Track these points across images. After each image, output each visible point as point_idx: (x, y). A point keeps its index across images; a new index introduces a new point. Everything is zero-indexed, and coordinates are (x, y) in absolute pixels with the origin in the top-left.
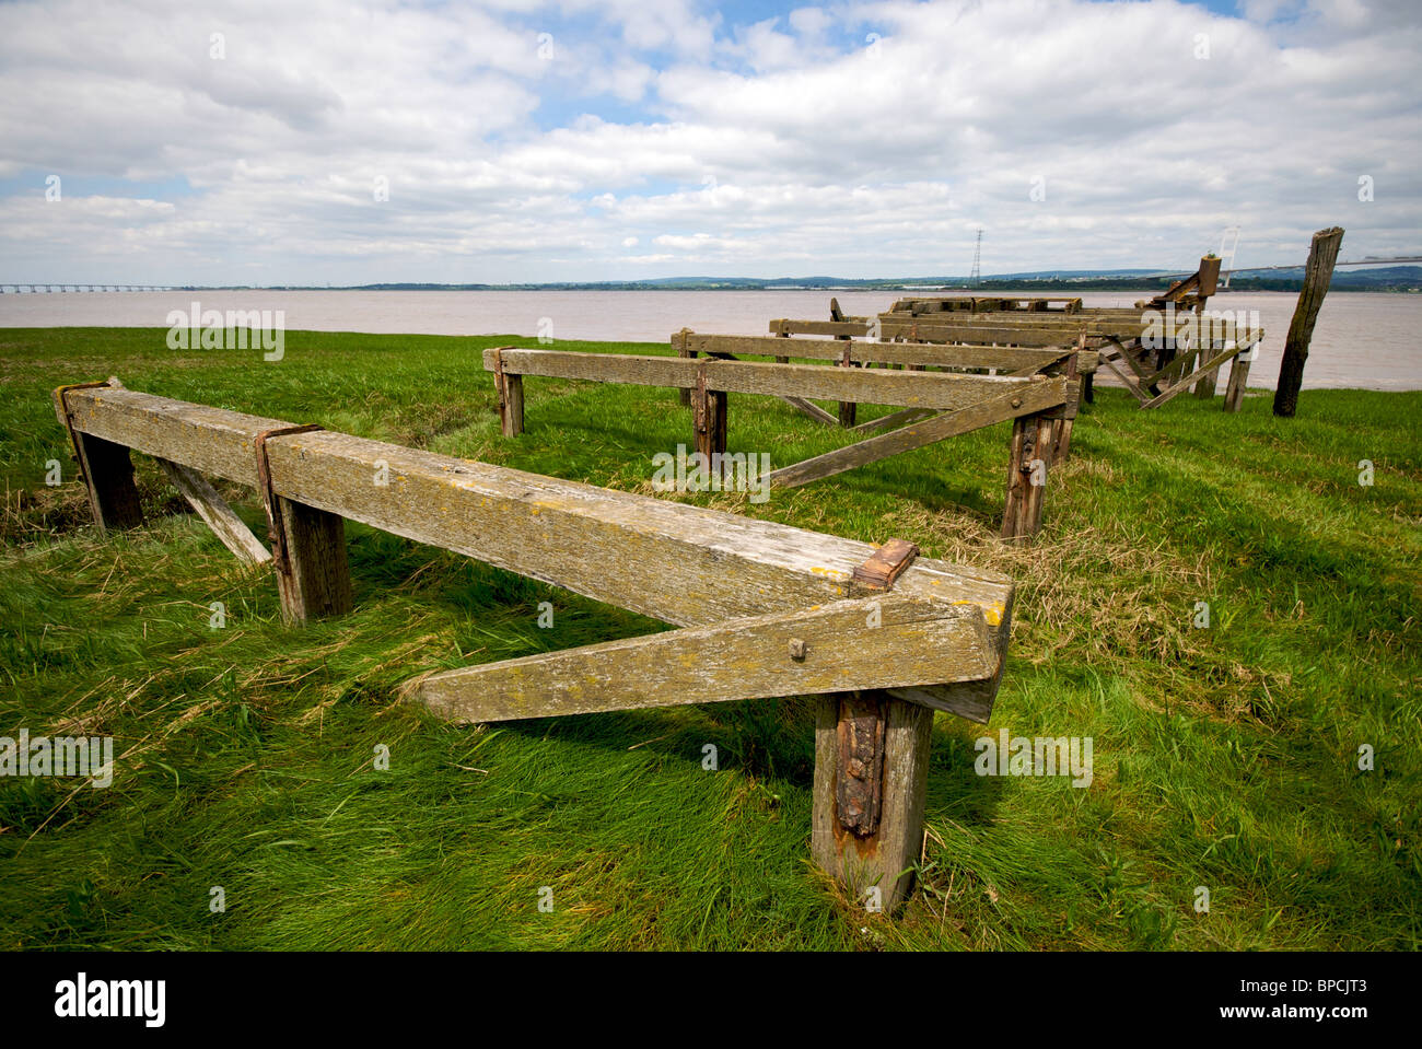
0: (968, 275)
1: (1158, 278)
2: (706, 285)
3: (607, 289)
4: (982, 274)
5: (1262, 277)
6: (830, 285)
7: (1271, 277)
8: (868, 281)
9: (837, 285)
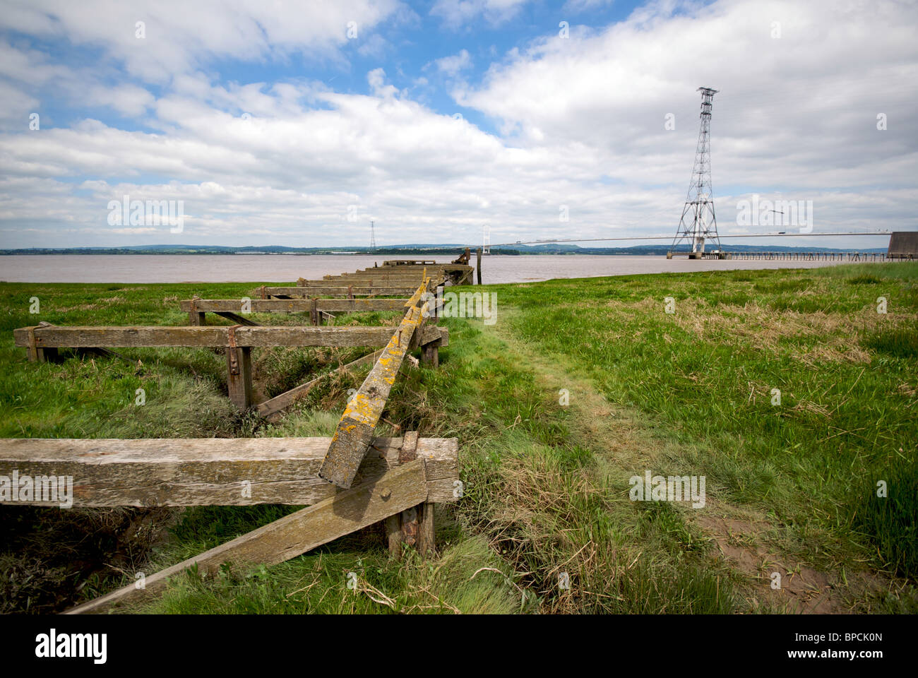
0: (369, 246)
1: (460, 249)
2: (186, 250)
3: (88, 254)
4: (377, 245)
5: (502, 248)
6: (283, 251)
7: (505, 248)
8: (308, 249)
9: (288, 251)
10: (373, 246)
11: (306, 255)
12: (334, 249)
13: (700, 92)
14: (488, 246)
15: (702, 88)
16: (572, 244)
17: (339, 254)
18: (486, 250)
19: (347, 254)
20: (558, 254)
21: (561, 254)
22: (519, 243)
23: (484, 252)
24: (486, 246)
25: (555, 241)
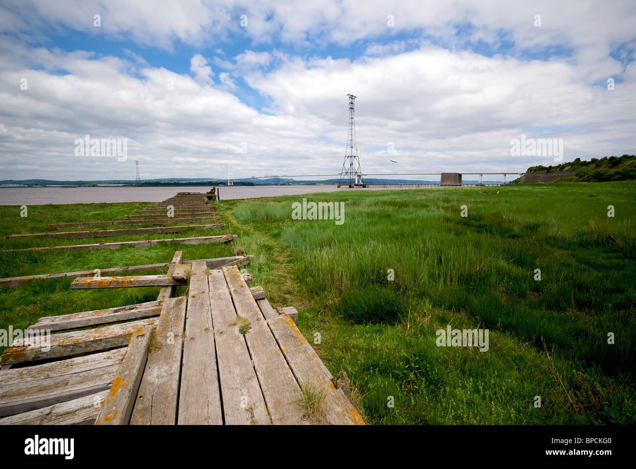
0: (135, 180)
4: (141, 179)
5: (242, 181)
10: (138, 179)
11: (72, 187)
12: (100, 182)
13: (348, 97)
14: (232, 180)
15: (348, 95)
16: (289, 178)
17: (105, 186)
18: (230, 183)
19: (114, 186)
20: (281, 185)
21: (283, 185)
22: (253, 178)
23: (229, 184)
24: (230, 180)
25: (277, 176)
